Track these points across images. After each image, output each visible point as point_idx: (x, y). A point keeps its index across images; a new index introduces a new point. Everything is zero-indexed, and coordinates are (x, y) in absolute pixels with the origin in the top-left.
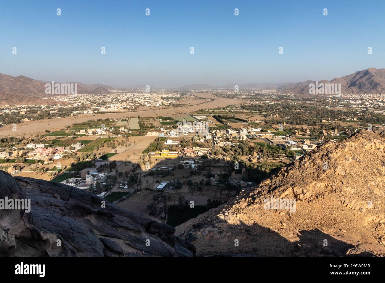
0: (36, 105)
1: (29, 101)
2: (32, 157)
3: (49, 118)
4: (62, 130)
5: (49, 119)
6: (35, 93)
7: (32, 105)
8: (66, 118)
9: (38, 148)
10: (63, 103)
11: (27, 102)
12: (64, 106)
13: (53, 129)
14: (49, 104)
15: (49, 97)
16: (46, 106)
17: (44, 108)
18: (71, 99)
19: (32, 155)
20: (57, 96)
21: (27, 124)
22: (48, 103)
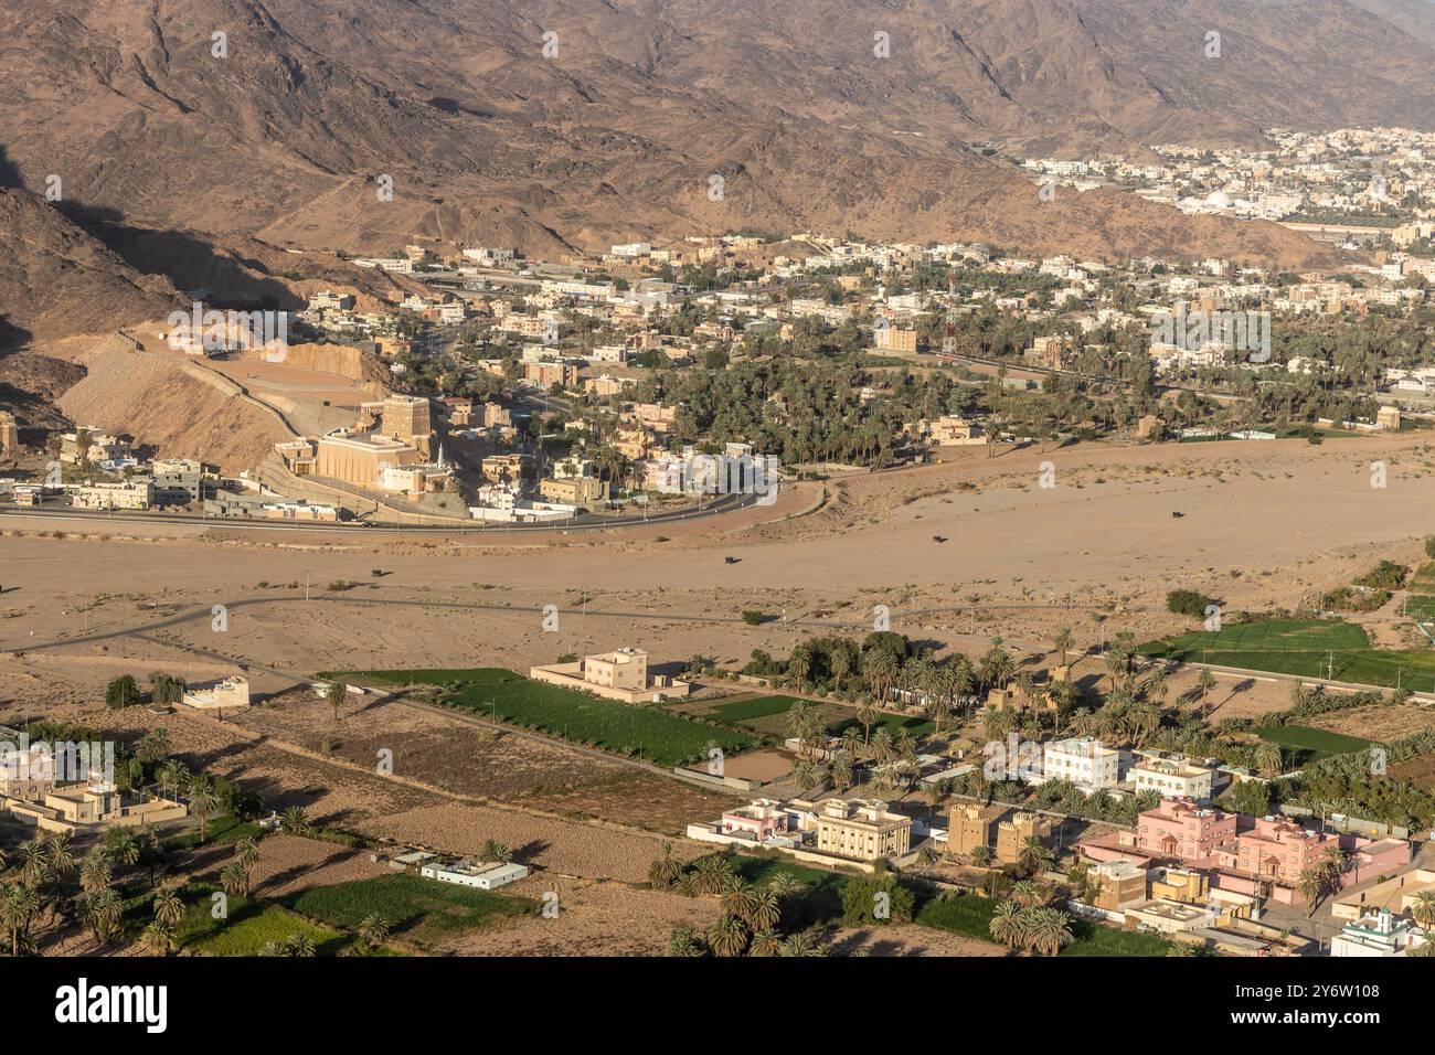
0: (995, 254)
1: (930, 200)
2: (1123, 898)
3: (1166, 435)
4: (1330, 601)
5: (1170, 447)
6: (954, 100)
7: (952, 249)
8: (1329, 445)
9: (1166, 809)
10: (1262, 247)
11: (912, 208)
12: (1270, 281)
13: (1236, 574)
14: (1120, 244)
15: (1095, 151)
16: (1094, 267)
17: (1078, 293)
18: (1324, 201)
19: (1124, 884)
20: (1173, 150)
21: (966, 486)
22: (1106, 235)
